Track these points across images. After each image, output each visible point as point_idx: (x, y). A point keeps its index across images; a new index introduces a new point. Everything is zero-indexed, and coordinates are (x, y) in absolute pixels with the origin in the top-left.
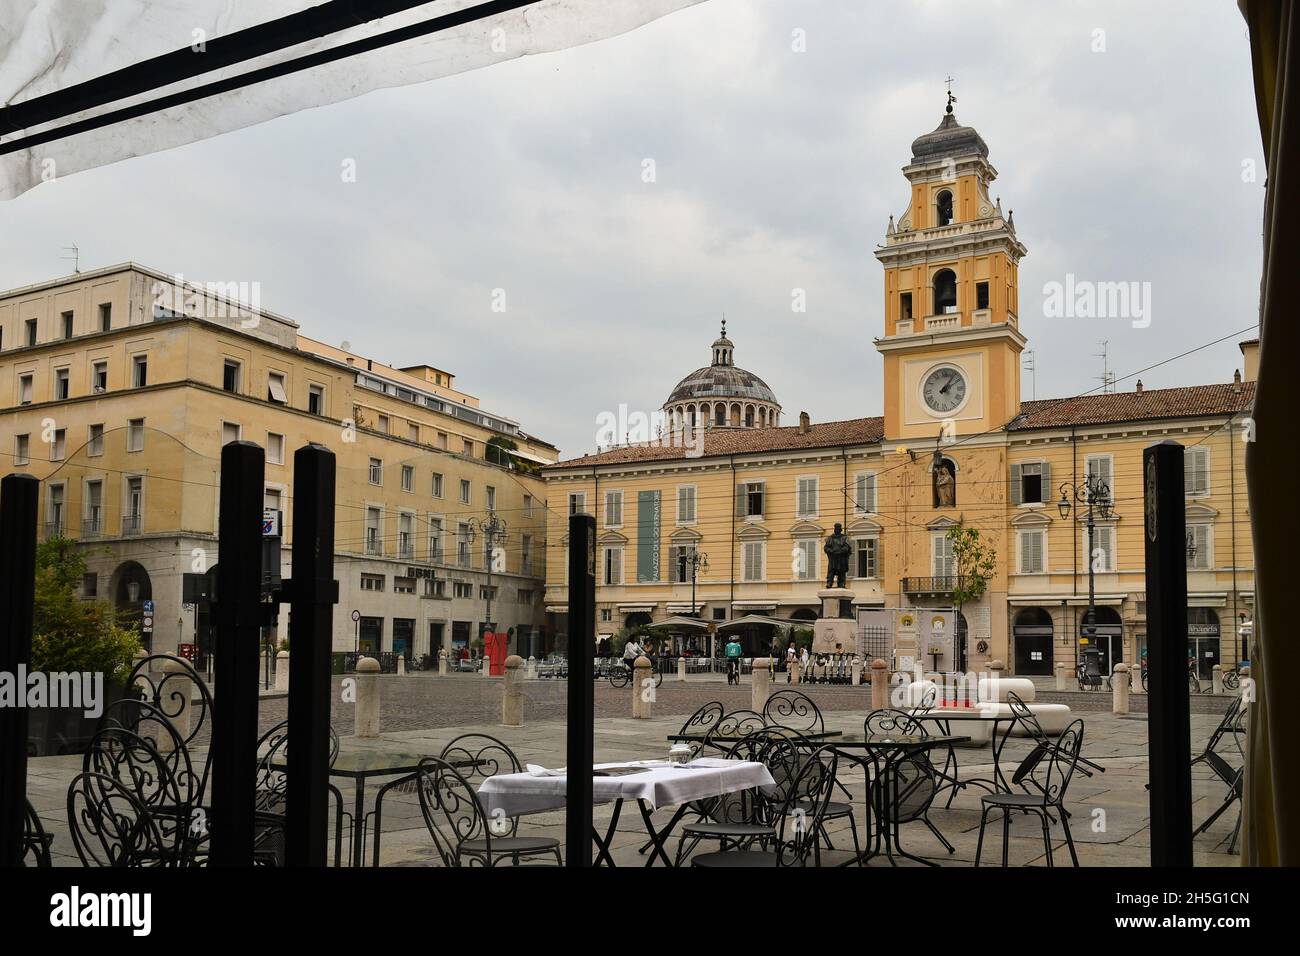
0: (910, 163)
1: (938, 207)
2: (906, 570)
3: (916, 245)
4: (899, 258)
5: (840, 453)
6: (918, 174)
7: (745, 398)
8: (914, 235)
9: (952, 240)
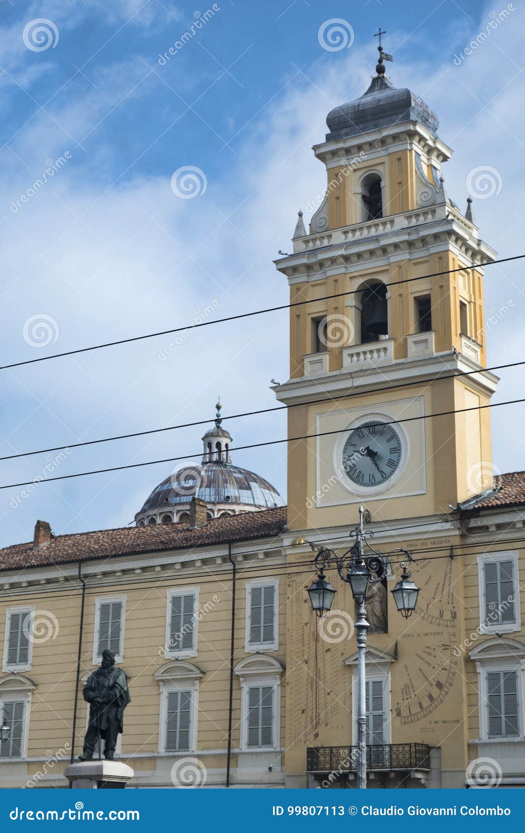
0: (324, 140)
1: (364, 197)
2: (316, 735)
3: (330, 247)
4: (309, 267)
5: (225, 552)
6: (334, 153)
7: (239, 504)
8: (330, 236)
9: (376, 239)
